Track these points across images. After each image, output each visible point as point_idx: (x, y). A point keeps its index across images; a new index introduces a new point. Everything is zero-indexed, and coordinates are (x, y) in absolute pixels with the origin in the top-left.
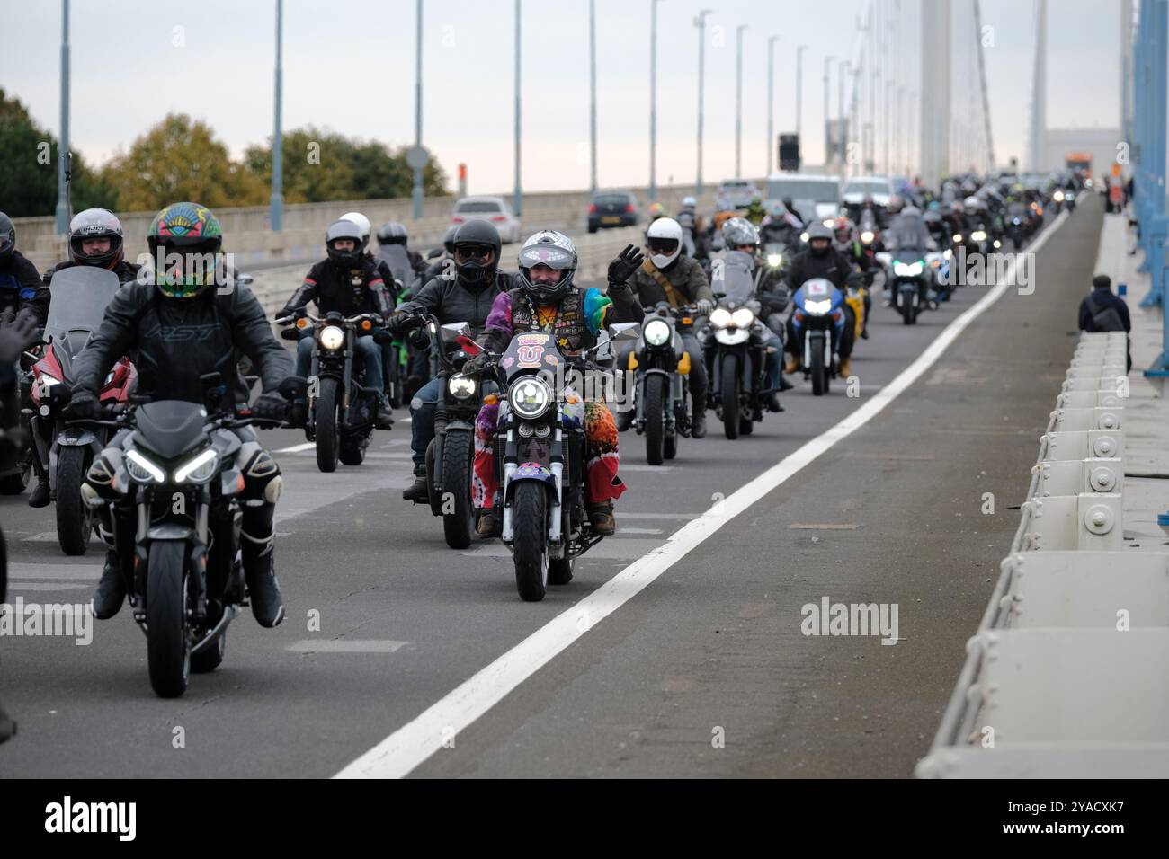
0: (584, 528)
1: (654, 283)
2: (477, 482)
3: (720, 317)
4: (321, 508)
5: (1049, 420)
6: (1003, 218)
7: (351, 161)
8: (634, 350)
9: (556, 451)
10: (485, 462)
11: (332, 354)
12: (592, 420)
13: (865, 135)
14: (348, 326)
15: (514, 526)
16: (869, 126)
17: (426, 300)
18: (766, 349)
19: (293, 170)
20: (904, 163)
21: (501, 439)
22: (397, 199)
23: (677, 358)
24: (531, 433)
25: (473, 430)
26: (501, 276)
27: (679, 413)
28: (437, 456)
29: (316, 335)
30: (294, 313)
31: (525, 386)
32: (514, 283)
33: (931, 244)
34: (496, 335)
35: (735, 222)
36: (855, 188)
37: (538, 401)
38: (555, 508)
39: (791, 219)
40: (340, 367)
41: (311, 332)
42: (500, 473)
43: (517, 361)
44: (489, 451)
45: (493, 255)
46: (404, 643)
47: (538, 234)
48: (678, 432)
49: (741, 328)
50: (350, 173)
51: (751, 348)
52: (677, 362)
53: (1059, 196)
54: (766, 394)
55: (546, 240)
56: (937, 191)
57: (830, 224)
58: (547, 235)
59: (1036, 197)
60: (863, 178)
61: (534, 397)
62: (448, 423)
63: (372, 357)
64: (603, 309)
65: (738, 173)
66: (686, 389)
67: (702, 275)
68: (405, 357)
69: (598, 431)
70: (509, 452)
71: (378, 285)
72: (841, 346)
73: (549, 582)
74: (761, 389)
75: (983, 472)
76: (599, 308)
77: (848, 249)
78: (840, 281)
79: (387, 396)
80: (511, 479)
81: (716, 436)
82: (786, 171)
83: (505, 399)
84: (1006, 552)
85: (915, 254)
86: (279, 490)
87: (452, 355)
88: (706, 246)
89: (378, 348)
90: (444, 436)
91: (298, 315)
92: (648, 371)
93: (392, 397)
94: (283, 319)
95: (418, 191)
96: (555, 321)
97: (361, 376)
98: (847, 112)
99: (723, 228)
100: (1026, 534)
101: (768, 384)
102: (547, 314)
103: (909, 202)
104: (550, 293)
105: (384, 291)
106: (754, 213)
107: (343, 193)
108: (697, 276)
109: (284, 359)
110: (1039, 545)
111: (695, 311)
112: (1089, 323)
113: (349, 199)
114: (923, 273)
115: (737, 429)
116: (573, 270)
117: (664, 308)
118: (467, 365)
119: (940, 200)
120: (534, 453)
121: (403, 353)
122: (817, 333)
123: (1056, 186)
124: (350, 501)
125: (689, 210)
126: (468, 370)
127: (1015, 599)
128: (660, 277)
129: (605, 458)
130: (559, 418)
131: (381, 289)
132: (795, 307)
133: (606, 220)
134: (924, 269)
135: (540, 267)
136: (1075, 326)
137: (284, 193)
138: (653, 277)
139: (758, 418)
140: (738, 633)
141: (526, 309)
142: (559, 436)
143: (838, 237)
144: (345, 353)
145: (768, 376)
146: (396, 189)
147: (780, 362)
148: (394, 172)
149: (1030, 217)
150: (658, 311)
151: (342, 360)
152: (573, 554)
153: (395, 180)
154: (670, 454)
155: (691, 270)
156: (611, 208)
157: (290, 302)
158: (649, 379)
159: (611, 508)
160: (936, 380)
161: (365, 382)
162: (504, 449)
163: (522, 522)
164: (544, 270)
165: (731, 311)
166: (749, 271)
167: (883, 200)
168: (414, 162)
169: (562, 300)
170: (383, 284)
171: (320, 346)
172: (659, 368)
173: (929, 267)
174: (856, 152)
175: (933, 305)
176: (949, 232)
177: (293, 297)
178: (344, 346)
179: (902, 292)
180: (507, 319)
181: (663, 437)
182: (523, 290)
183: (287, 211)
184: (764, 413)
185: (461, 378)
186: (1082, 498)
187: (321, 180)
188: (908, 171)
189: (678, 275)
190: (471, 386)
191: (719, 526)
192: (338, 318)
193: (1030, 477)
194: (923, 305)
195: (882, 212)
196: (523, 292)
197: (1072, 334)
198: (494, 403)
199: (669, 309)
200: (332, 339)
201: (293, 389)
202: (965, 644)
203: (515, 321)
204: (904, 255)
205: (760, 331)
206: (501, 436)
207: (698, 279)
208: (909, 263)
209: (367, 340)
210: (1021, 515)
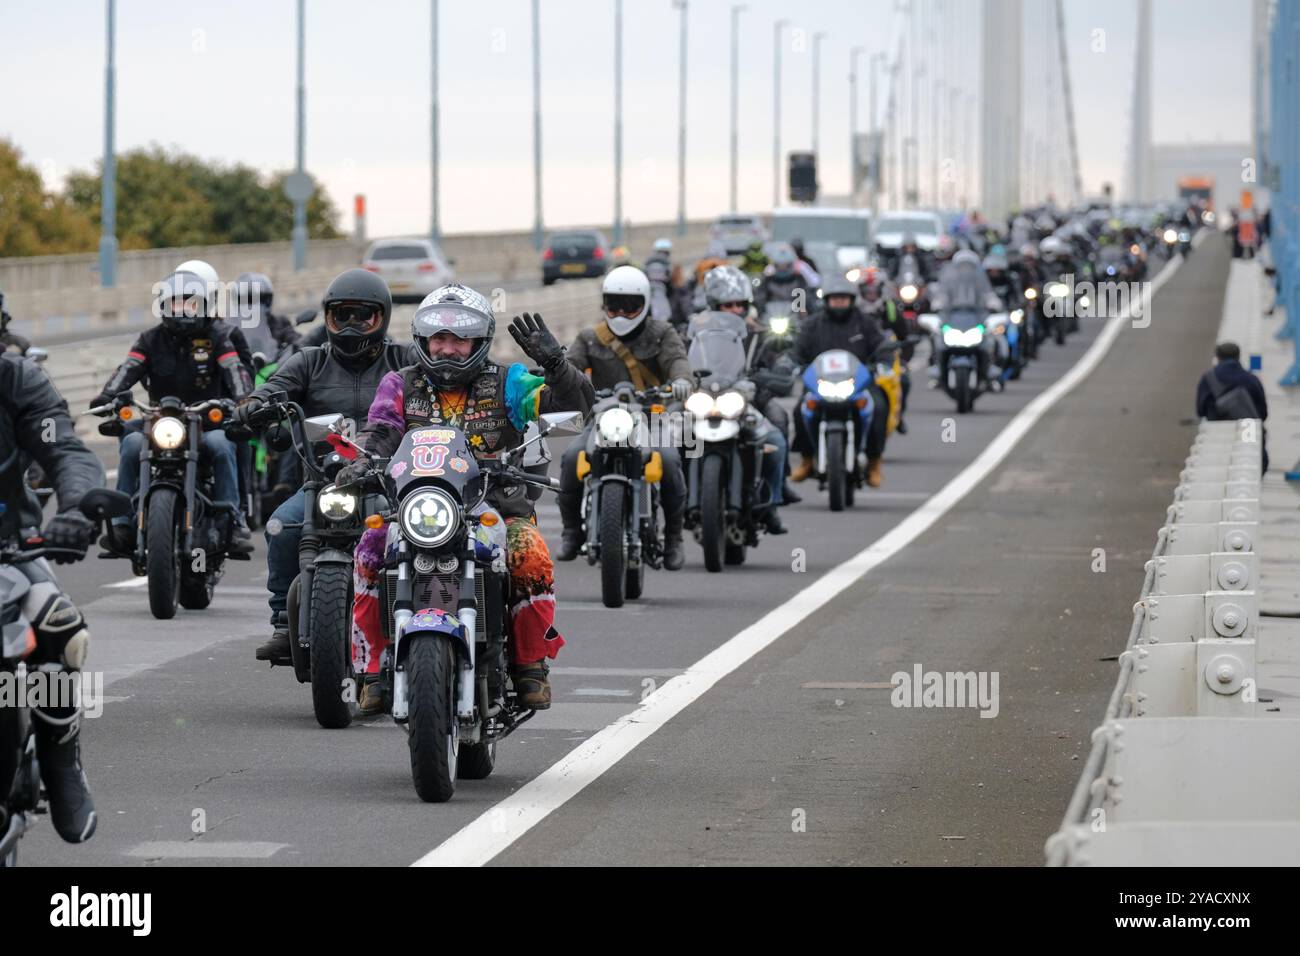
0: (508, 700)
1: (612, 356)
2: (358, 637)
3: (699, 404)
4: (170, 663)
5: (1157, 539)
6: (1093, 266)
7: (208, 191)
8: (584, 448)
9: (467, 592)
10: (368, 610)
11: (169, 455)
12: (517, 549)
13: (905, 154)
14: (190, 417)
15: (409, 697)
16: (911, 142)
17: (287, 381)
18: (762, 447)
19: (131, 204)
20: (959, 191)
21: (391, 576)
22: (273, 244)
23: (644, 459)
24: (431, 567)
25: (352, 564)
26: (391, 348)
27: (647, 535)
28: (303, 600)
29: (146, 430)
30: (116, 400)
31: (421, 502)
32: (409, 358)
33: (994, 302)
34: (381, 432)
35: (722, 272)
36: (891, 226)
37: (441, 522)
38: (466, 672)
39: (802, 268)
40: (180, 473)
41: (139, 425)
42: (388, 624)
43: (410, 468)
44: (374, 593)
45: (380, 319)
46: (283, 846)
47: (440, 290)
48: (644, 562)
49: (726, 419)
50: (208, 208)
51: (741, 446)
52: (645, 464)
53: (1170, 236)
54: (763, 509)
55: (451, 298)
56: (1003, 229)
57: (854, 277)
58: (452, 290)
59: (1138, 238)
60: (901, 213)
61: (435, 517)
62: (318, 553)
63: (223, 460)
64: (536, 393)
65: (734, 205)
66: (656, 503)
67: (678, 345)
68: (264, 460)
69: (526, 565)
70: (401, 594)
71: (231, 361)
72: (868, 443)
73: (460, 775)
74: (755, 502)
75: (1067, 611)
76: (529, 391)
77: (878, 310)
78: (868, 354)
79: (244, 514)
80: (403, 631)
81: (694, 568)
82: (799, 203)
83: (395, 520)
84: (1099, 719)
85: (971, 317)
86: (85, 649)
87: (323, 459)
88: (685, 306)
89: (232, 448)
90: (312, 571)
91: (121, 403)
92: (604, 478)
93: (250, 514)
94: (100, 408)
95: (300, 231)
96: (465, 412)
97: (208, 486)
98: (881, 122)
99: (706, 281)
100: (1126, 695)
101: (765, 496)
102: (453, 401)
103: (963, 244)
104: (457, 372)
105: (239, 369)
106: (752, 260)
107: (199, 235)
108: (671, 347)
109: (89, 464)
110: (1142, 709)
111: (669, 395)
112: (1210, 408)
113: (207, 243)
114: (982, 342)
115: (722, 559)
116: (488, 339)
117: (626, 391)
118: (342, 473)
119: (1007, 241)
120: (436, 595)
121: (261, 454)
122: (836, 425)
123: (1166, 222)
124: (209, 652)
125: (663, 257)
126: (343, 481)
127: (1111, 782)
128: (619, 349)
129: (536, 602)
130: (471, 546)
131: (235, 365)
132: (806, 389)
133: (567, 268)
134: (985, 337)
135: (442, 335)
136: (1191, 412)
137: (119, 236)
138: (610, 348)
139: (752, 541)
140: (735, 830)
141: (423, 394)
142: (471, 571)
143: (864, 294)
144: (187, 454)
145: (765, 485)
146: (270, 230)
147: (781, 465)
148: (266, 207)
149: (1130, 265)
150: (617, 395)
151: (182, 464)
152: (493, 736)
153: (270, 217)
154: (634, 593)
155: (662, 339)
156: (574, 252)
157: (109, 384)
158: (606, 488)
159: (545, 671)
160: (1003, 485)
161: (214, 494)
162: (394, 590)
163: (419, 690)
164: (448, 340)
165: (715, 395)
166: (739, 340)
167: (927, 242)
168: (293, 193)
169: (474, 381)
170: (238, 359)
171: (152, 444)
172: (619, 473)
173: (991, 334)
174: (895, 177)
175: (996, 386)
176: (1018, 286)
177: (114, 378)
178: (186, 443)
179: (955, 369)
180: (397, 410)
181: (625, 568)
182: (419, 368)
183: (122, 260)
184: (760, 535)
185: (334, 491)
186: (1202, 645)
187: (168, 218)
188: (964, 202)
189: (644, 344)
190: (349, 503)
191: (709, 685)
192: (177, 406)
193: (1131, 617)
194: (983, 386)
195: (927, 258)
196: (420, 371)
197: (1188, 423)
198: (379, 525)
199: (633, 392)
200: (169, 435)
201: (100, 505)
202: (1044, 844)
203: (409, 411)
204: (957, 317)
205: (755, 422)
206: (390, 572)
207: (672, 350)
208: (964, 328)
209: (217, 437)
210: (1118, 670)
